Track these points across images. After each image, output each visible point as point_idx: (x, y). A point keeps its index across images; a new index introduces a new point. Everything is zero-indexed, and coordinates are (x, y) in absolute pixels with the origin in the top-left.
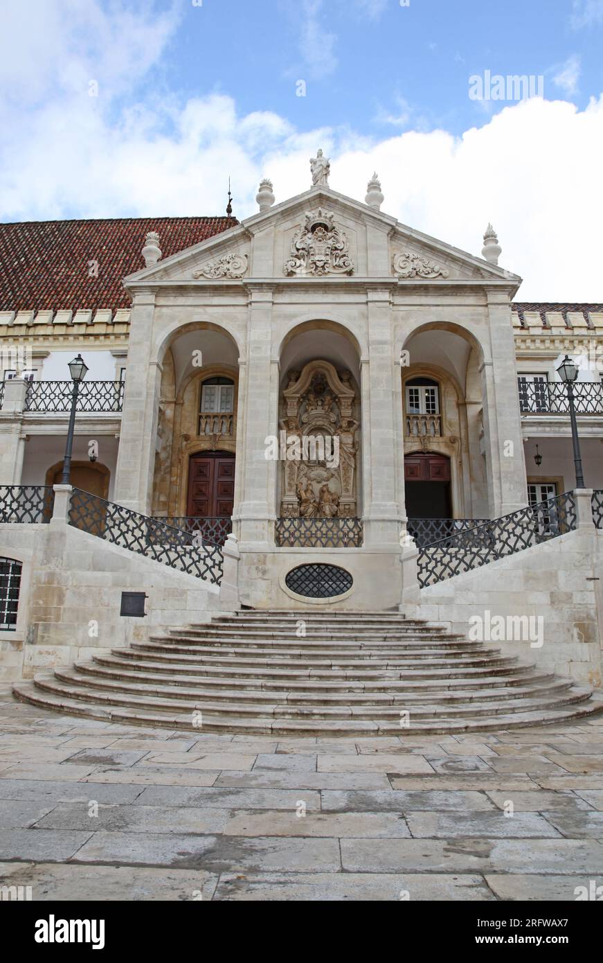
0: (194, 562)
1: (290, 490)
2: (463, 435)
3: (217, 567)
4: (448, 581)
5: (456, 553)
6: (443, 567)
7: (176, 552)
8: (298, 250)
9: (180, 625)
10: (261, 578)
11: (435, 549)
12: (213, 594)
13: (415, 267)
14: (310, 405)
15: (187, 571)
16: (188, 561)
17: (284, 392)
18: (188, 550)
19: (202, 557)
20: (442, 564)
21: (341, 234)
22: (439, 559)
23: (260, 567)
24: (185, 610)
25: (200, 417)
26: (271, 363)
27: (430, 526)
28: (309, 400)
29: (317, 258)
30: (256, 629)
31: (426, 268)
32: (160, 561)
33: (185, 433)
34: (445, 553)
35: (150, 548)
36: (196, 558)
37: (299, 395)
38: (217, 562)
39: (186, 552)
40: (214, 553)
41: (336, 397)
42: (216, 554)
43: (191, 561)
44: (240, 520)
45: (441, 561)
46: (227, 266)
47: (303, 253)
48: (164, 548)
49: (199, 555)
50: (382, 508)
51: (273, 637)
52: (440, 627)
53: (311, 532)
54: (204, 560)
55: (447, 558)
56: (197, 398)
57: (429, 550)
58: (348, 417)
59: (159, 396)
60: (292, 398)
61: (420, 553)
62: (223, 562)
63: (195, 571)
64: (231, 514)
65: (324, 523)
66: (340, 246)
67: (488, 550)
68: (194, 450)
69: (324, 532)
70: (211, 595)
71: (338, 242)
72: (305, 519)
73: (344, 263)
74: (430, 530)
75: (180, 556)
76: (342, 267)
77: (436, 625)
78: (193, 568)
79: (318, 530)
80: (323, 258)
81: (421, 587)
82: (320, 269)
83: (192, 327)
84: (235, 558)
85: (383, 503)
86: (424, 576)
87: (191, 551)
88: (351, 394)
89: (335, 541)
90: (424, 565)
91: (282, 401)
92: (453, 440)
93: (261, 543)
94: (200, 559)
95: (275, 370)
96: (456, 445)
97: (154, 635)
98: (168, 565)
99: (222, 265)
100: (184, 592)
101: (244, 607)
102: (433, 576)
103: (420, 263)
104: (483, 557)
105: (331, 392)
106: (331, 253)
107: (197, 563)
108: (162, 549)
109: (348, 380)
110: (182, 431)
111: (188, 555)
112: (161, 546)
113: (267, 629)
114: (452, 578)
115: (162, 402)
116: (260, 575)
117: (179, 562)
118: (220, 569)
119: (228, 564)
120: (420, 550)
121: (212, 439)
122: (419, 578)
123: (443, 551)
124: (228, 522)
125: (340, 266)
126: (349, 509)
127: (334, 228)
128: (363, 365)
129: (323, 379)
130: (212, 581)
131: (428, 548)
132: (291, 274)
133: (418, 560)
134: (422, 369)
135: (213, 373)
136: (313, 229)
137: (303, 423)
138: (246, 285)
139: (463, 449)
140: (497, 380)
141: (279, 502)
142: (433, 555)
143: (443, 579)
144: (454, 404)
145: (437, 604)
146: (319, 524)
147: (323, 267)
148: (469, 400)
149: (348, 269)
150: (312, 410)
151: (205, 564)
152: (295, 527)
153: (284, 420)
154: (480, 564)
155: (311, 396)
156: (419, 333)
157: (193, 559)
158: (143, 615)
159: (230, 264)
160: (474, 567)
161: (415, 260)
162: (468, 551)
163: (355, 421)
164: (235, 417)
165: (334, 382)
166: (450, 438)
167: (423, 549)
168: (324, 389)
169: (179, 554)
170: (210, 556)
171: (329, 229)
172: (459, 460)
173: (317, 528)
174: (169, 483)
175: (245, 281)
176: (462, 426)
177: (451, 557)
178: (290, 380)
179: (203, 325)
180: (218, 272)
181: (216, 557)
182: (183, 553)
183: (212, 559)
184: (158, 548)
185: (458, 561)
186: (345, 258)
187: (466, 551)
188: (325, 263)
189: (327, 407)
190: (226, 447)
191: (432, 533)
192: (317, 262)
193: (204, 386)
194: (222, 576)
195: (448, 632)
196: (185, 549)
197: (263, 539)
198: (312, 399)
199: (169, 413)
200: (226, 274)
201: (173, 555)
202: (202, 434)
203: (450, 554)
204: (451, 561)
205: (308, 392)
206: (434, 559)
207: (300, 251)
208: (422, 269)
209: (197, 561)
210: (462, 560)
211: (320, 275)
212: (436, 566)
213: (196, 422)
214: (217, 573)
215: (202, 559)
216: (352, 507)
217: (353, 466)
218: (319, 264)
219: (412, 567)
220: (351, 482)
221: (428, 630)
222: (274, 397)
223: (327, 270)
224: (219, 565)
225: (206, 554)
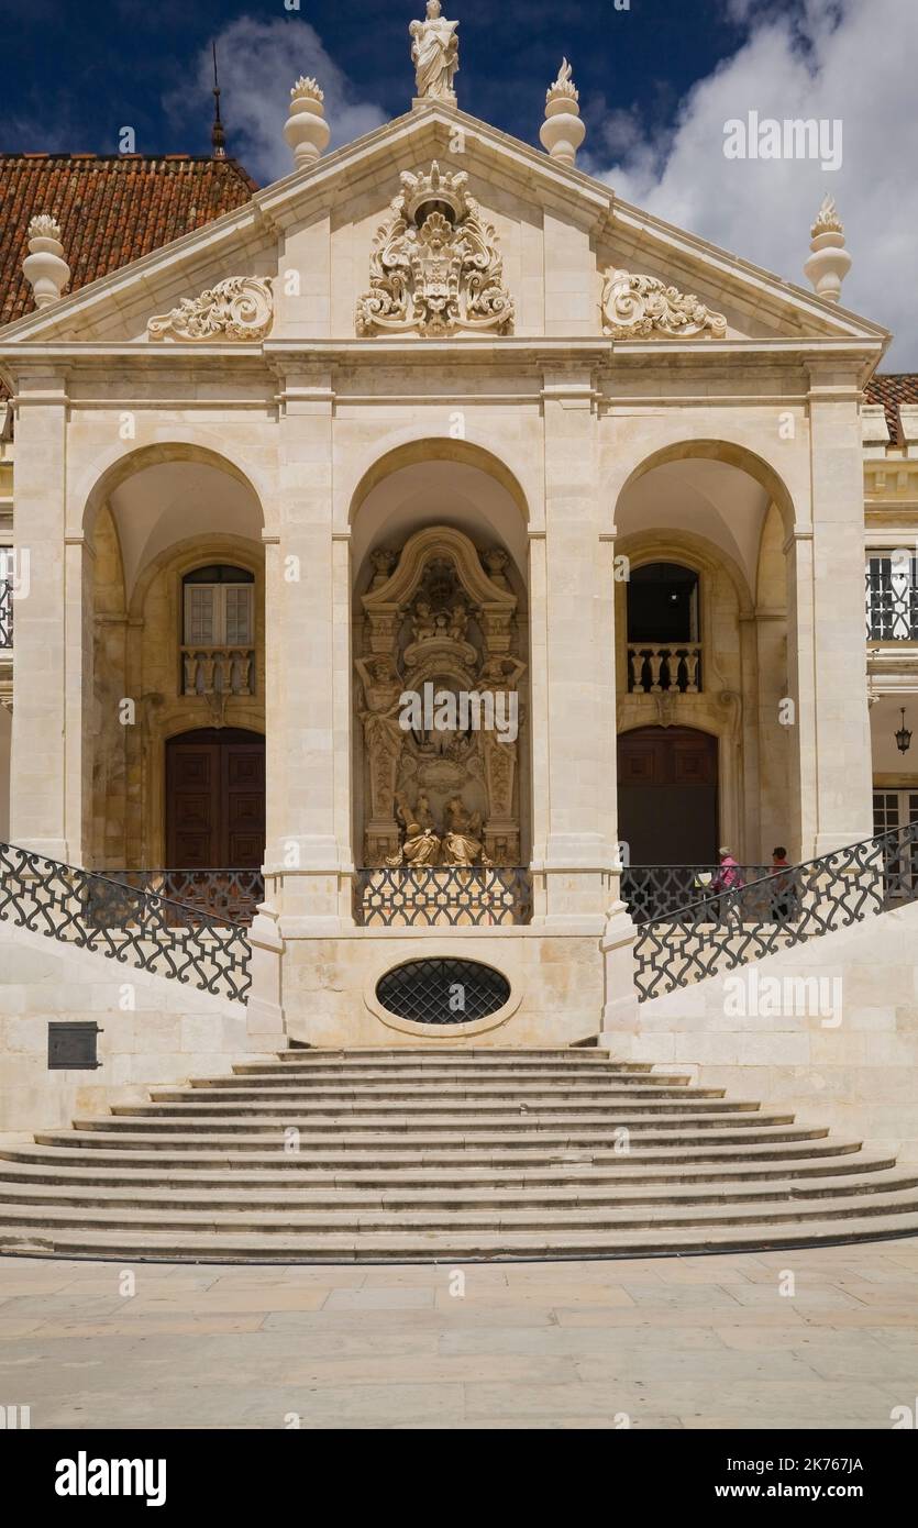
0: (193, 960)
1: (381, 809)
2: (747, 688)
3: (238, 969)
4: (693, 986)
5: (712, 933)
6: (686, 960)
7: (155, 941)
8: (386, 269)
9: (173, 1082)
10: (326, 988)
11: (670, 927)
12: (232, 1021)
13: (651, 308)
14: (421, 627)
15: (180, 978)
16: (180, 958)
17: (365, 598)
18: (178, 937)
19: (208, 949)
20: (683, 956)
21: (484, 229)
22: (677, 946)
23: (325, 967)
24: (179, 1052)
25: (184, 656)
26: (334, 539)
27: (669, 880)
28: (417, 616)
29: (428, 290)
30: (321, 1082)
31: (675, 311)
32: (123, 959)
33: (153, 690)
34: (690, 935)
35: (100, 935)
36: (196, 952)
37: (395, 606)
38: (238, 959)
39: (174, 941)
40: (230, 941)
41: (477, 609)
42: (237, 943)
43: (186, 958)
44: (281, 875)
45: (682, 949)
46: (224, 308)
47: (396, 281)
48: (130, 934)
49: (202, 946)
50: (570, 845)
51: (353, 1096)
52: (676, 1075)
53: (426, 894)
54: (212, 955)
55: (694, 944)
56: (174, 613)
57: (657, 928)
58: (502, 653)
59: (91, 612)
60: (382, 612)
61: (639, 934)
62: (250, 957)
63: (195, 978)
64: (261, 861)
65: (452, 876)
66: (483, 259)
67: (775, 927)
68: (176, 728)
69: (453, 895)
70: (230, 1023)
71: (476, 250)
72: (414, 869)
73: (491, 302)
74: (667, 889)
75: (162, 950)
76: (485, 313)
77: (669, 1071)
78: (190, 971)
79: (442, 890)
80: (445, 290)
81: (641, 1000)
82: (437, 319)
83: (154, 456)
84: (275, 950)
85: (573, 835)
86: (647, 978)
87: (185, 938)
88: (510, 601)
89: (476, 912)
90: (647, 958)
91: (361, 619)
92: (725, 698)
93: (325, 918)
94: (204, 953)
95: (342, 551)
96: (732, 711)
97: (119, 1103)
98: (140, 967)
99: (213, 306)
100: (176, 1019)
101: (293, 1044)
102: (666, 979)
103: (664, 301)
104: (766, 940)
105: (466, 601)
106: (462, 278)
107: (199, 962)
108: (126, 937)
109: (503, 572)
110: (146, 686)
111: (179, 947)
112: (124, 931)
113: (342, 1082)
114: (703, 981)
115: (97, 623)
116: (326, 982)
117: (161, 961)
118: (245, 973)
119: (261, 962)
120: (640, 929)
121: (214, 702)
122: (636, 983)
123: (685, 929)
124: (256, 877)
125: (481, 311)
126: (505, 846)
127: (467, 213)
128: (533, 542)
129: (448, 569)
130: (231, 996)
131: (655, 924)
132: (370, 330)
133: (635, 949)
134: (665, 543)
135: (205, 556)
136: (421, 214)
137: (406, 668)
138: (271, 356)
139: (747, 720)
140: (820, 573)
141: (360, 835)
142: (665, 937)
143: (684, 984)
144: (731, 621)
145: (671, 1031)
146: (442, 879)
147: (443, 312)
148: (762, 613)
149: (501, 318)
150: (425, 637)
151: (213, 962)
152: (393, 885)
153: (365, 660)
154: (759, 955)
155: (423, 609)
156: (657, 465)
157: (190, 954)
158: (94, 1065)
159: (233, 303)
160: (746, 960)
161: (650, 294)
162: (736, 929)
163: (517, 662)
164: (258, 656)
165: (472, 576)
166: (720, 694)
167: (647, 927)
168: (451, 591)
169: (160, 945)
170: (224, 947)
171: (457, 218)
172: (736, 743)
173: (438, 886)
174: (124, 798)
175: (267, 347)
176: (746, 670)
177: (702, 942)
178: (376, 571)
179: (180, 452)
180: (206, 324)
181: (237, 948)
182: (169, 943)
183: (227, 953)
184: (115, 933)
185: (716, 949)
186: (492, 289)
187: (731, 930)
188: (448, 304)
189: (456, 632)
190: (244, 722)
191: (673, 894)
192: (432, 301)
193: (187, 586)
194: (249, 984)
195: (693, 1085)
196: (172, 935)
197: (329, 911)
198: (425, 614)
199: (114, 646)
200: (224, 330)
201: (148, 948)
202: (190, 692)
203: (700, 936)
204: (701, 949)
205: (417, 599)
206: (667, 946)
207: (391, 274)
208: (667, 314)
209: (198, 958)
210: (722, 947)
211: (437, 334)
212: (672, 959)
213: (174, 667)
214: (241, 981)
215: (207, 954)
216: (512, 845)
217: (514, 757)
218: (437, 305)
219: (624, 962)
220: (510, 790)
221: (654, 1080)
222: (342, 614)
223: (452, 320)
224: (243, 965)
225: (217, 944)
